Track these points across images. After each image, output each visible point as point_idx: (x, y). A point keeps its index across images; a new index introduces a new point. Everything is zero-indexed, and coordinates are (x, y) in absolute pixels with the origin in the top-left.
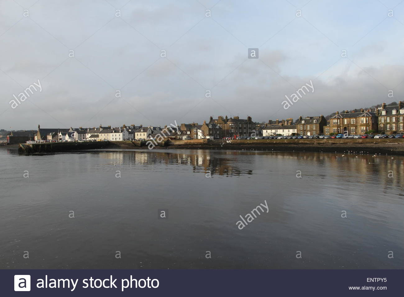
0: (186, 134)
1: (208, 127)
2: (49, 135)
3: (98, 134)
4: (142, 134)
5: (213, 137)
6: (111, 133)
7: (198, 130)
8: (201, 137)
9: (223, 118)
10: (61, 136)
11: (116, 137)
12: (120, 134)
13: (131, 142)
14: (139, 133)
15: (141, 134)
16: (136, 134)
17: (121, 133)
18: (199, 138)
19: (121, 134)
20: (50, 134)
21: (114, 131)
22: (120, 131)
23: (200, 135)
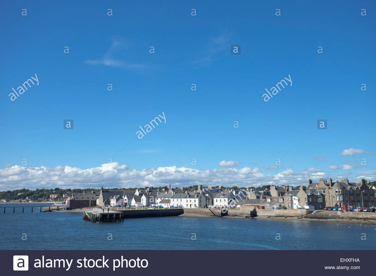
0: (278, 202)
1: (305, 194)
2: (113, 199)
3: (170, 199)
4: (223, 199)
5: (314, 207)
6: (185, 198)
7: (294, 197)
8: (297, 206)
9: (326, 181)
10: (126, 200)
11: (191, 203)
12: (195, 199)
13: (210, 211)
14: (219, 199)
15: (221, 200)
16: (215, 199)
17: (197, 198)
18: (295, 207)
19: (197, 200)
20: (115, 197)
21: (188, 196)
22: (196, 196)
23: (296, 204)
